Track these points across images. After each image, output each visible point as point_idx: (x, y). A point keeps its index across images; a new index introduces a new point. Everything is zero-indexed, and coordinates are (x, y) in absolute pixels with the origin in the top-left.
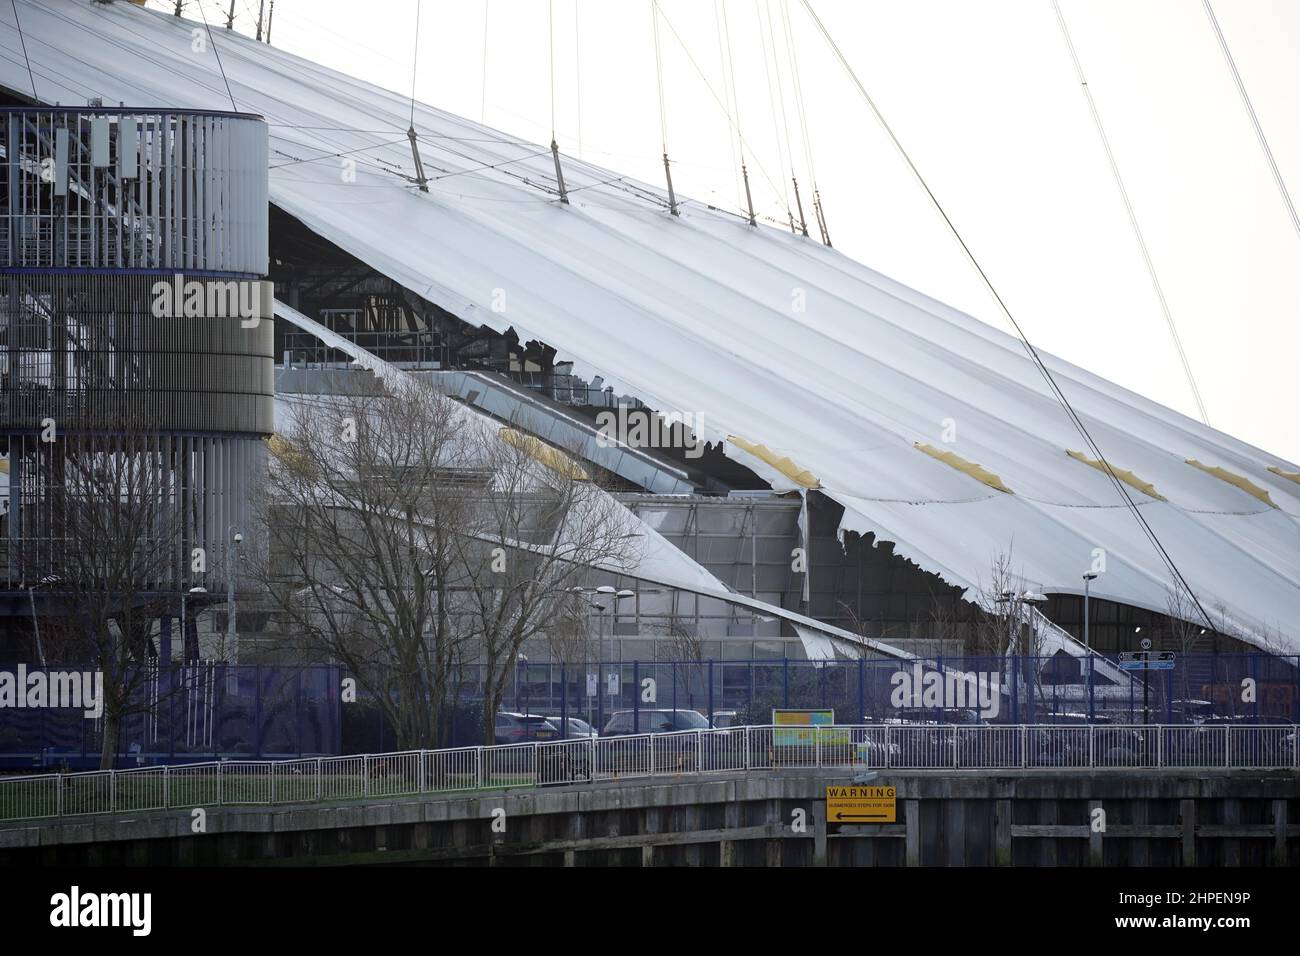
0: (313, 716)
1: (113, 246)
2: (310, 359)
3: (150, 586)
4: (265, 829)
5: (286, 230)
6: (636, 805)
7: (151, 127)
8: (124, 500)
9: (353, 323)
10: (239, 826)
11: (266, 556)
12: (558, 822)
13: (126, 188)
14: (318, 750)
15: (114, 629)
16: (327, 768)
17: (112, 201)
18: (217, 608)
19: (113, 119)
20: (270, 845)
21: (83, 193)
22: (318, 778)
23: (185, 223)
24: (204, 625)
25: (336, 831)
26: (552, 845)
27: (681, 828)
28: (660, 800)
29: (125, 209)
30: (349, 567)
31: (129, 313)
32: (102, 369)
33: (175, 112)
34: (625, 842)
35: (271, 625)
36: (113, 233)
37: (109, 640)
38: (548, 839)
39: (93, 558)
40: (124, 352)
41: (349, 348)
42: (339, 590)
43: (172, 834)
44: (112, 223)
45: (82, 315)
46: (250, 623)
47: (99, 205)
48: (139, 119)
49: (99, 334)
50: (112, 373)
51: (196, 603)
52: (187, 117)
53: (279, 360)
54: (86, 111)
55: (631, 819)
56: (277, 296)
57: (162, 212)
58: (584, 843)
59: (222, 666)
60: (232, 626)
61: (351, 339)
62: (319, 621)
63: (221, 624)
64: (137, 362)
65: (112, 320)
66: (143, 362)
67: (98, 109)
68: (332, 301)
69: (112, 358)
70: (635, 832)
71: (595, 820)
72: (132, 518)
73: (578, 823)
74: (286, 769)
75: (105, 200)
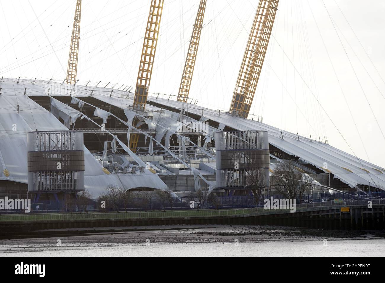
1: (251, 147)
2: (273, 160)
5: (270, 146)
6: (319, 210)
7: (255, 133)
10: (272, 214)
12: (310, 212)
19: (250, 132)
20: (276, 216)
23: (259, 144)
25: (283, 214)
26: (309, 215)
27: (324, 213)
28: (322, 210)
29: (252, 142)
31: (253, 154)
34: (317, 214)
38: (308, 214)
43: (264, 215)
48: (254, 132)
53: (270, 160)
54: (247, 131)
55: (318, 212)
58: (313, 215)
66: (255, 160)
70: (318, 213)
71: (314, 212)
73: (312, 212)
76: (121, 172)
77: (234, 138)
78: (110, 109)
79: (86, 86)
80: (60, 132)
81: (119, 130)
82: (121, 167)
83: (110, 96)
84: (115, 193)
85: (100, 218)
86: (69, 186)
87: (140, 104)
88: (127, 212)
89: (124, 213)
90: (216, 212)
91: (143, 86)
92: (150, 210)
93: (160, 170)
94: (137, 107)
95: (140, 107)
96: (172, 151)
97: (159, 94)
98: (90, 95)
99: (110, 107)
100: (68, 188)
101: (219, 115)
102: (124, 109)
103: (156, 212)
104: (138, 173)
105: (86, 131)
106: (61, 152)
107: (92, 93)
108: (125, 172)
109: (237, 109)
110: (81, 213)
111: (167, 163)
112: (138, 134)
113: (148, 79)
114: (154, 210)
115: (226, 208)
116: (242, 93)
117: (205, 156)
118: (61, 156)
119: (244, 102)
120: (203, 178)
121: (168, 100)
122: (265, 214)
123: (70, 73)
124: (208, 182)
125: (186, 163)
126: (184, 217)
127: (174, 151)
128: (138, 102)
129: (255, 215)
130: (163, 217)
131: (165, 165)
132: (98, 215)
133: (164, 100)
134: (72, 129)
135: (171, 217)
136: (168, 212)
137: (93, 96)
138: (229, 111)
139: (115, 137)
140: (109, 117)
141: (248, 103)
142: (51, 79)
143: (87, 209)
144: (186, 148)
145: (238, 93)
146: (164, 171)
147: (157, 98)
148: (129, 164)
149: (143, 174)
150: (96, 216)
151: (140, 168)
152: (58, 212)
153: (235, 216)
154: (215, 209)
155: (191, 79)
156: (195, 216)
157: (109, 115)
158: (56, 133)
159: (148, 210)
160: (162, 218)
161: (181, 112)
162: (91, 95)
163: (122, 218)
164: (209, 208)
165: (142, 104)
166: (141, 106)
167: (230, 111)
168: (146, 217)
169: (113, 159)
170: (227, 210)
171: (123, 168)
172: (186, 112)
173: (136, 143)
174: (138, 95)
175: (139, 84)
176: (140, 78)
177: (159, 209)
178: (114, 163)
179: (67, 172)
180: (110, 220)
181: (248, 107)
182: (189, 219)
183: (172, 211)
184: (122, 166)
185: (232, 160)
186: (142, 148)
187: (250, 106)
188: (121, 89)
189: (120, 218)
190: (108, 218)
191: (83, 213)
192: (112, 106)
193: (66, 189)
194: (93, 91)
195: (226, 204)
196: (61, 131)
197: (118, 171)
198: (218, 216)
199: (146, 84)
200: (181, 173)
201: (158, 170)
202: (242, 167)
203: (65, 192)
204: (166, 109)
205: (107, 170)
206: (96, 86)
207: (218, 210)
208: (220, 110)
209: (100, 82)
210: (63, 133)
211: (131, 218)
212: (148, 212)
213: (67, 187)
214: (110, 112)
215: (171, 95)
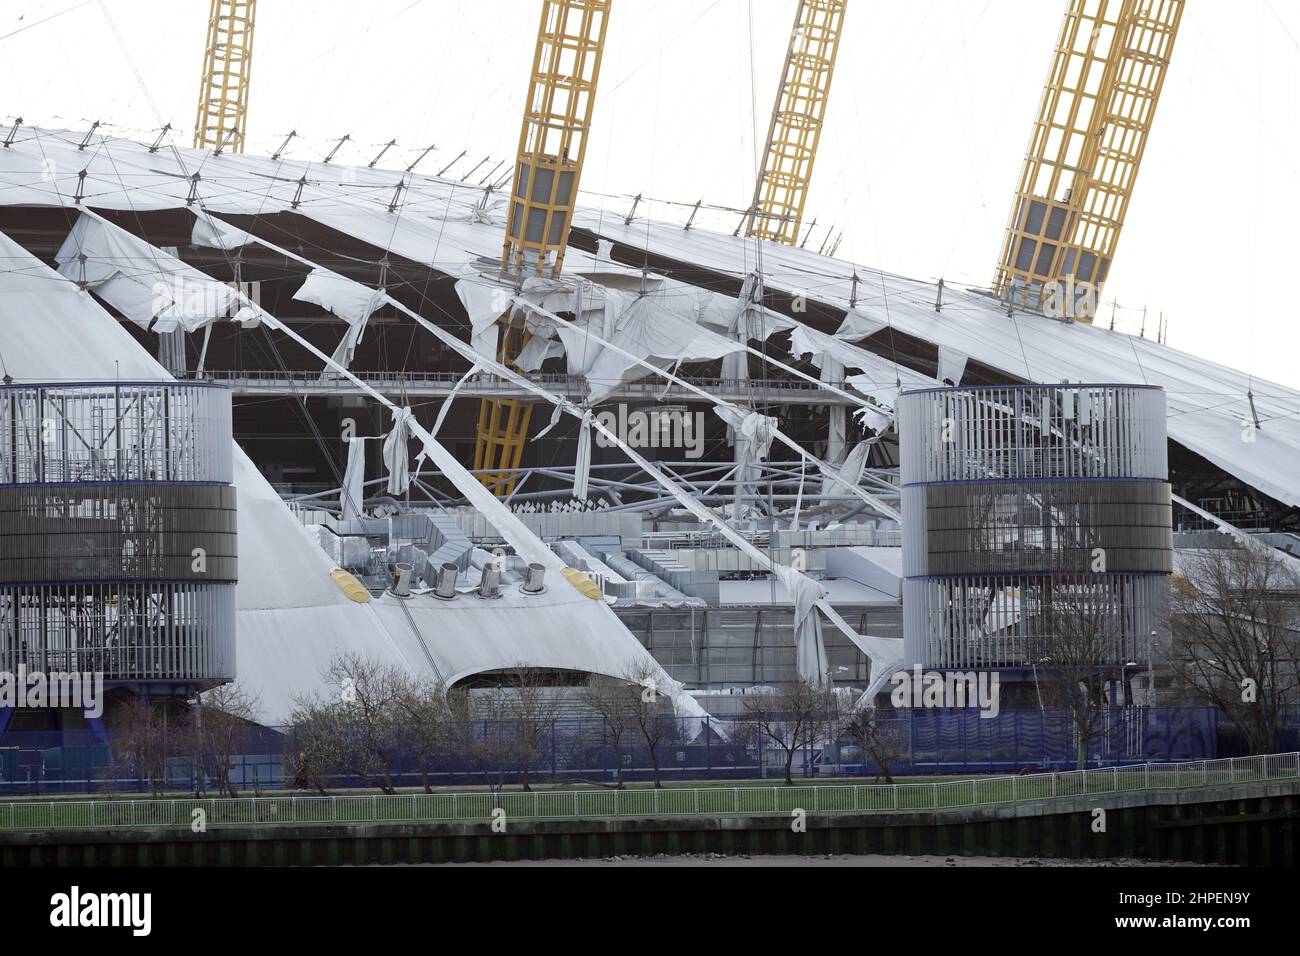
0: (1200, 737)
1: (1077, 465)
2: (1194, 528)
3: (1103, 662)
4: (1174, 803)
5: (1178, 453)
7: (1097, 395)
8: (1086, 612)
9: (1218, 507)
10: (1158, 801)
11: (1170, 645)
13: (1084, 431)
14: (1204, 756)
15: (1083, 688)
16: (1210, 767)
17: (1076, 439)
18: (1142, 674)
19: (1076, 391)
20: (1177, 813)
21: (1059, 434)
22: (1204, 772)
23: (1118, 450)
24: (1135, 684)
29: (1084, 443)
30: (1217, 648)
31: (1087, 503)
32: (1072, 537)
33: (1111, 386)
35: (1174, 685)
36: (1077, 457)
37: (1080, 695)
39: (1069, 646)
40: (1085, 526)
41: (1217, 521)
42: (1213, 662)
43: (1120, 807)
44: (1076, 451)
45: (1060, 505)
46: (1162, 683)
47: (1068, 441)
48: (1090, 390)
49: (1071, 517)
50: (1078, 538)
51: (1130, 672)
52: (1119, 388)
53: (1175, 528)
54: (1059, 386)
56: (1173, 492)
57: (1105, 444)
59: (1146, 708)
60: (1151, 685)
61: (1217, 516)
62: (1202, 681)
63: (1145, 683)
64: (1092, 532)
65: (1077, 508)
66: (1096, 533)
67: (1067, 386)
68: (1207, 493)
69: (1078, 530)
72: (1092, 623)
74: (1185, 768)
75: (1072, 438)
76: (429, 592)
77: (1001, 419)
78: (383, 273)
79: (275, 157)
80: (112, 390)
81: (431, 378)
82: (430, 566)
83: (392, 208)
84: (373, 696)
85: (294, 821)
86: (156, 659)
87: (538, 251)
88: (433, 788)
89: (415, 793)
90: (877, 793)
91: (553, 160)
92: (552, 778)
93: (624, 581)
94: (521, 266)
95: (536, 265)
96: (691, 484)
97: (638, 198)
98: (287, 207)
99: (385, 264)
100: (153, 672)
101: (938, 307)
102: (453, 273)
103: (577, 792)
104: (513, 592)
105: (264, 382)
106: (117, 488)
107: (299, 192)
108: (442, 589)
109: (1030, 275)
110: (201, 793)
111: (664, 545)
112: (528, 403)
113: (579, 122)
114: (567, 779)
115: (932, 774)
116: (1060, 195)
117: (861, 513)
118: (119, 508)
119: (1066, 240)
120: (838, 621)
121: (687, 228)
122: (1125, 806)
123: (216, 93)
124: (865, 643)
125: (759, 544)
126: (714, 815)
127: (699, 488)
128: (527, 238)
129: (1071, 810)
130: (607, 818)
131: (652, 555)
132: (286, 807)
133: (665, 227)
134: (192, 376)
135: (647, 816)
136: (635, 788)
137: (301, 210)
138: (991, 285)
139: (403, 415)
140: (375, 315)
141: (1097, 247)
142: (96, 124)
143: (234, 776)
144: (764, 473)
145: (1040, 195)
146: (644, 590)
147: (628, 221)
148: (470, 550)
149: (533, 599)
150: (274, 809)
151: (520, 570)
152: (90, 788)
153: (975, 814)
154: (873, 775)
155: (819, 122)
156: (768, 814)
157: (381, 304)
158: (94, 397)
159: (540, 779)
160: (605, 823)
161: (745, 289)
162: (295, 204)
163: (403, 821)
164: (850, 772)
165: (548, 252)
166: (543, 258)
167: (999, 284)
168: (527, 819)
169: (390, 527)
170: (936, 783)
171: (438, 568)
172: (767, 290)
173: (514, 448)
174: (525, 202)
175: (530, 147)
176: (537, 118)
177: (592, 778)
178: (393, 546)
179: (147, 587)
180: (342, 829)
181: (1095, 267)
182: (741, 824)
183: (658, 786)
184: (432, 560)
185: (984, 531)
186: (543, 470)
187: (1106, 263)
188: (455, 174)
189: (393, 822)
190: (334, 819)
191: (210, 796)
192: (393, 257)
193: (140, 676)
194: (303, 182)
195: (932, 754)
196: (117, 385)
197: (413, 583)
198: (885, 811)
199: (565, 152)
200: (734, 594)
201: (616, 579)
202: (1032, 567)
203: (137, 690)
204: (668, 276)
205: (352, 581)
206: (328, 159)
207: (890, 781)
208: (941, 282)
209: (347, 137)
210: (127, 396)
211: (450, 822)
212: (538, 791)
213: (148, 663)
214: (384, 290)
215: (698, 205)
